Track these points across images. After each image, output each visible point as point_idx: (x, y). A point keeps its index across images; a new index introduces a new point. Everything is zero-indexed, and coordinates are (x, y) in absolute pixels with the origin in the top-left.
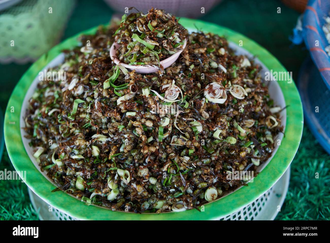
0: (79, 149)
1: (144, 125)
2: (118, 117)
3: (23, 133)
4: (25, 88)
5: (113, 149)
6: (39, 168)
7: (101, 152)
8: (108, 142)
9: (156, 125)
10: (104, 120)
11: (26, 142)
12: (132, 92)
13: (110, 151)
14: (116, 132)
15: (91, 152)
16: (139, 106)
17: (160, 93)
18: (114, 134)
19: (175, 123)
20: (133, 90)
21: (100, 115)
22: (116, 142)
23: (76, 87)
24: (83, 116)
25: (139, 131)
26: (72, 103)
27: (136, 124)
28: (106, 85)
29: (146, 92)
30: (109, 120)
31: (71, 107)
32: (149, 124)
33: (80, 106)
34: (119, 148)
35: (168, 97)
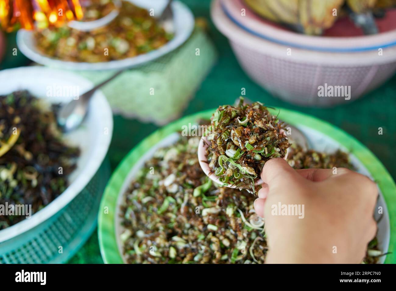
0: (158, 247)
1: (220, 241)
2: (201, 227)
3: (118, 211)
4: (132, 164)
5: (188, 256)
6: (121, 250)
7: (178, 255)
8: (185, 249)
9: (232, 246)
10: (187, 225)
11: (118, 220)
12: (218, 207)
13: (185, 257)
14: (195, 241)
15: (168, 253)
16: (221, 223)
17: (245, 216)
18: (193, 242)
19: (252, 248)
20: (220, 205)
21: (184, 219)
22: (193, 250)
23: (171, 185)
24: (170, 215)
25: (214, 247)
26: (163, 199)
27: (214, 239)
28: (197, 192)
29: (230, 211)
30: (192, 227)
31: (162, 203)
32: (226, 243)
33: (171, 204)
34: (193, 257)
35: (251, 221)
